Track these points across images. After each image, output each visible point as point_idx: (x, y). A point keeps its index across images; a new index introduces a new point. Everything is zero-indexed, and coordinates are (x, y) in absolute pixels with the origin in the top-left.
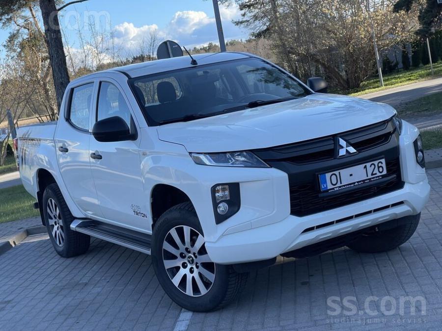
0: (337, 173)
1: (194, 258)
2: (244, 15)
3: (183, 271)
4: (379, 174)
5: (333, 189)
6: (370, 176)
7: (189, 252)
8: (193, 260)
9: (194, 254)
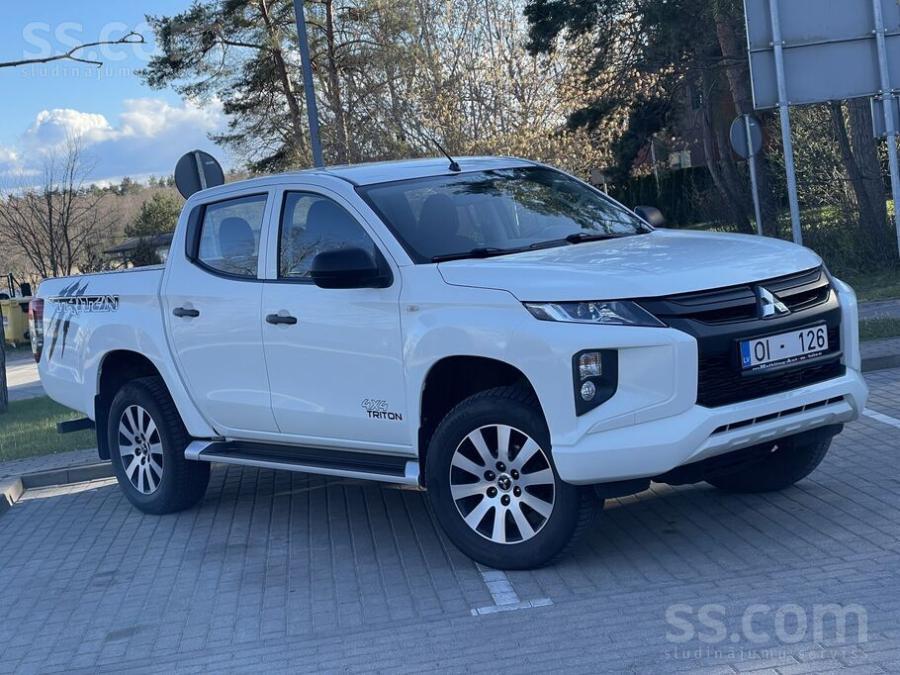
0: (763, 340)
1: (511, 480)
2: (234, 124)
3: (487, 503)
4: (818, 349)
5: (758, 366)
6: (807, 351)
7: (503, 470)
8: (508, 484)
9: (513, 472)
